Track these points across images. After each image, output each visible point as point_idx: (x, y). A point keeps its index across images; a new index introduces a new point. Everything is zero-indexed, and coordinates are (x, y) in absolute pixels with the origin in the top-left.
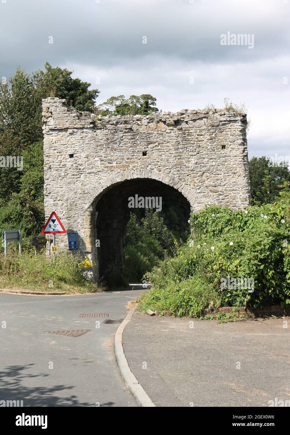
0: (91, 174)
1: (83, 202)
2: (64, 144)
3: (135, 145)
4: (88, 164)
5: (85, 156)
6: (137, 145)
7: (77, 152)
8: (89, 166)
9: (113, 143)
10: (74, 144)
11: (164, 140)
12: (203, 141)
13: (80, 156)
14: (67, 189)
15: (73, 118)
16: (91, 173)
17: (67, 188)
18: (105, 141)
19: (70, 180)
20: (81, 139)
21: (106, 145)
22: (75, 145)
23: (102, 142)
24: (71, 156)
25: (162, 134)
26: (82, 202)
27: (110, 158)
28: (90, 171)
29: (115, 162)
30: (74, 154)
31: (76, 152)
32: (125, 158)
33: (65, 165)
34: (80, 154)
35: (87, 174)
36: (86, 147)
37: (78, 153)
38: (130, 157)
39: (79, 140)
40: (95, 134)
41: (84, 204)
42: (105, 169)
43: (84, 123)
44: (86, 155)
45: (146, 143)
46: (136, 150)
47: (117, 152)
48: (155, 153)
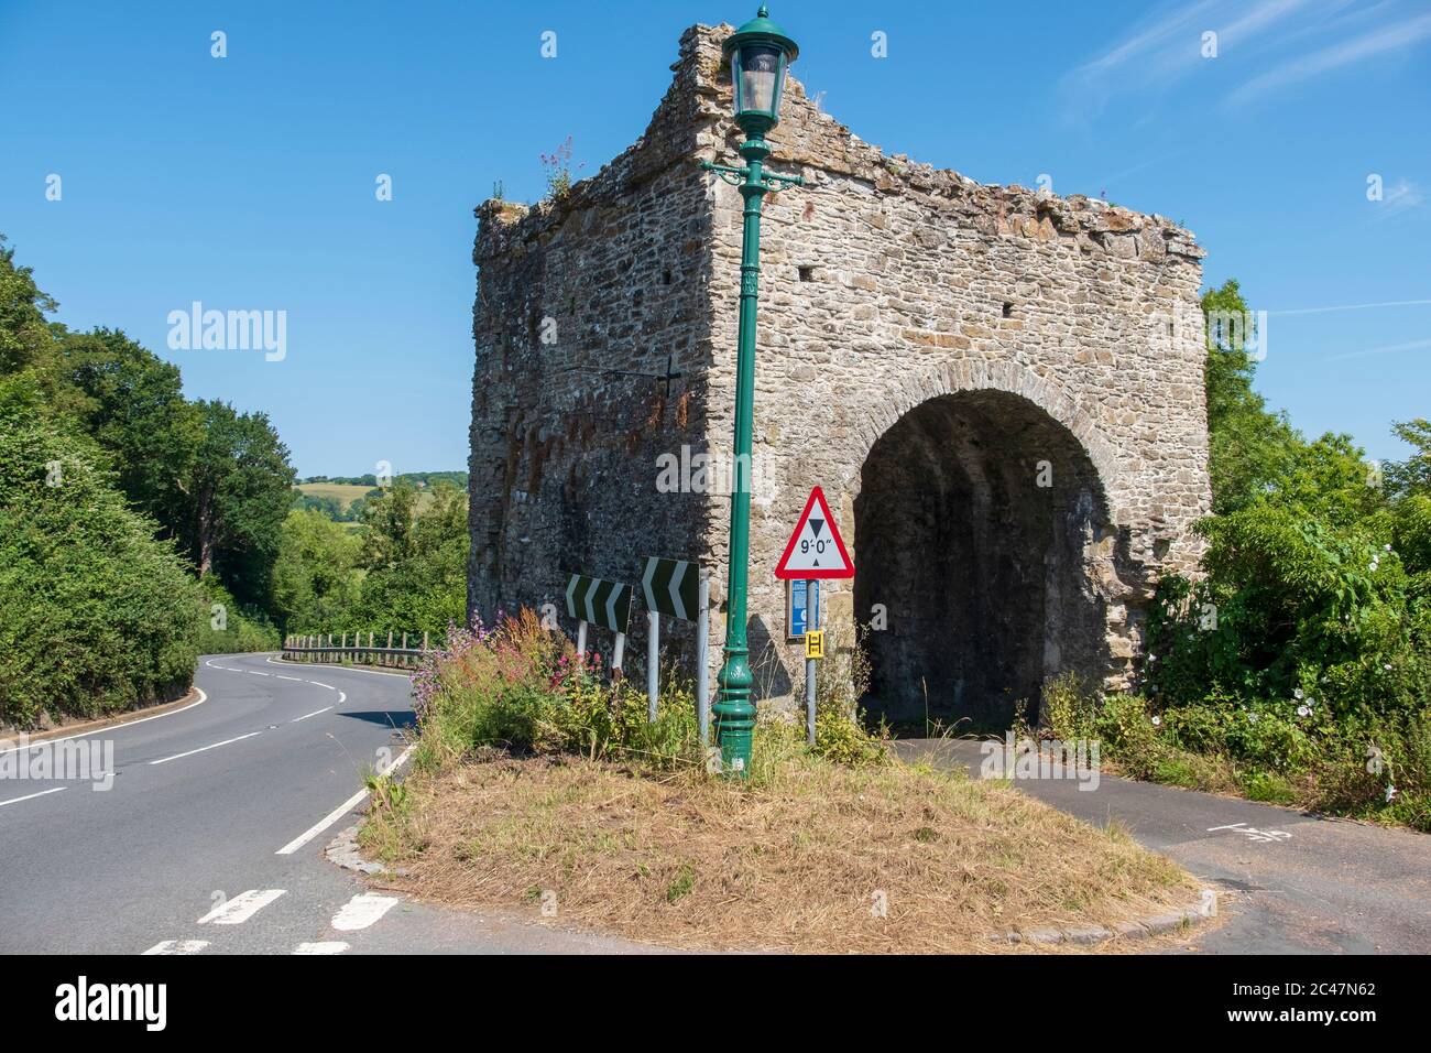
0: (867, 354)
1: (839, 456)
2: (784, 219)
3: (984, 274)
4: (857, 314)
5: (851, 285)
6: (990, 277)
7: (826, 260)
8: (861, 322)
9: (930, 255)
10: (817, 229)
11: (1053, 275)
12: (1131, 300)
13: (835, 278)
14: (791, 401)
15: (822, 130)
16: (865, 350)
17: (792, 396)
18: (908, 240)
19: (800, 364)
20: (837, 213)
21: (910, 256)
22: (821, 232)
23: (899, 242)
24: (805, 273)
25: (1049, 256)
26: (836, 455)
27: (919, 304)
28: (864, 341)
29: (935, 324)
30: (815, 267)
31: (821, 262)
32: (961, 312)
33: (785, 304)
34: (833, 271)
35: (851, 352)
36: (854, 250)
37: (828, 266)
38: (973, 313)
39: (832, 220)
40: (880, 206)
41: (841, 466)
42: (905, 341)
43: (857, 160)
44: (854, 280)
45: (1012, 277)
46: (988, 294)
47: (940, 289)
48: (1031, 312)
